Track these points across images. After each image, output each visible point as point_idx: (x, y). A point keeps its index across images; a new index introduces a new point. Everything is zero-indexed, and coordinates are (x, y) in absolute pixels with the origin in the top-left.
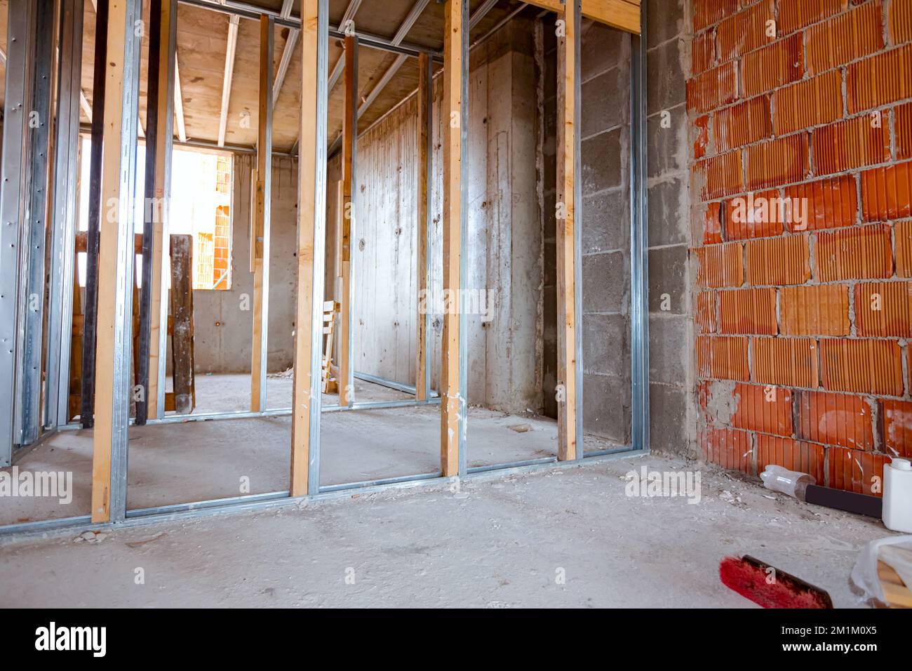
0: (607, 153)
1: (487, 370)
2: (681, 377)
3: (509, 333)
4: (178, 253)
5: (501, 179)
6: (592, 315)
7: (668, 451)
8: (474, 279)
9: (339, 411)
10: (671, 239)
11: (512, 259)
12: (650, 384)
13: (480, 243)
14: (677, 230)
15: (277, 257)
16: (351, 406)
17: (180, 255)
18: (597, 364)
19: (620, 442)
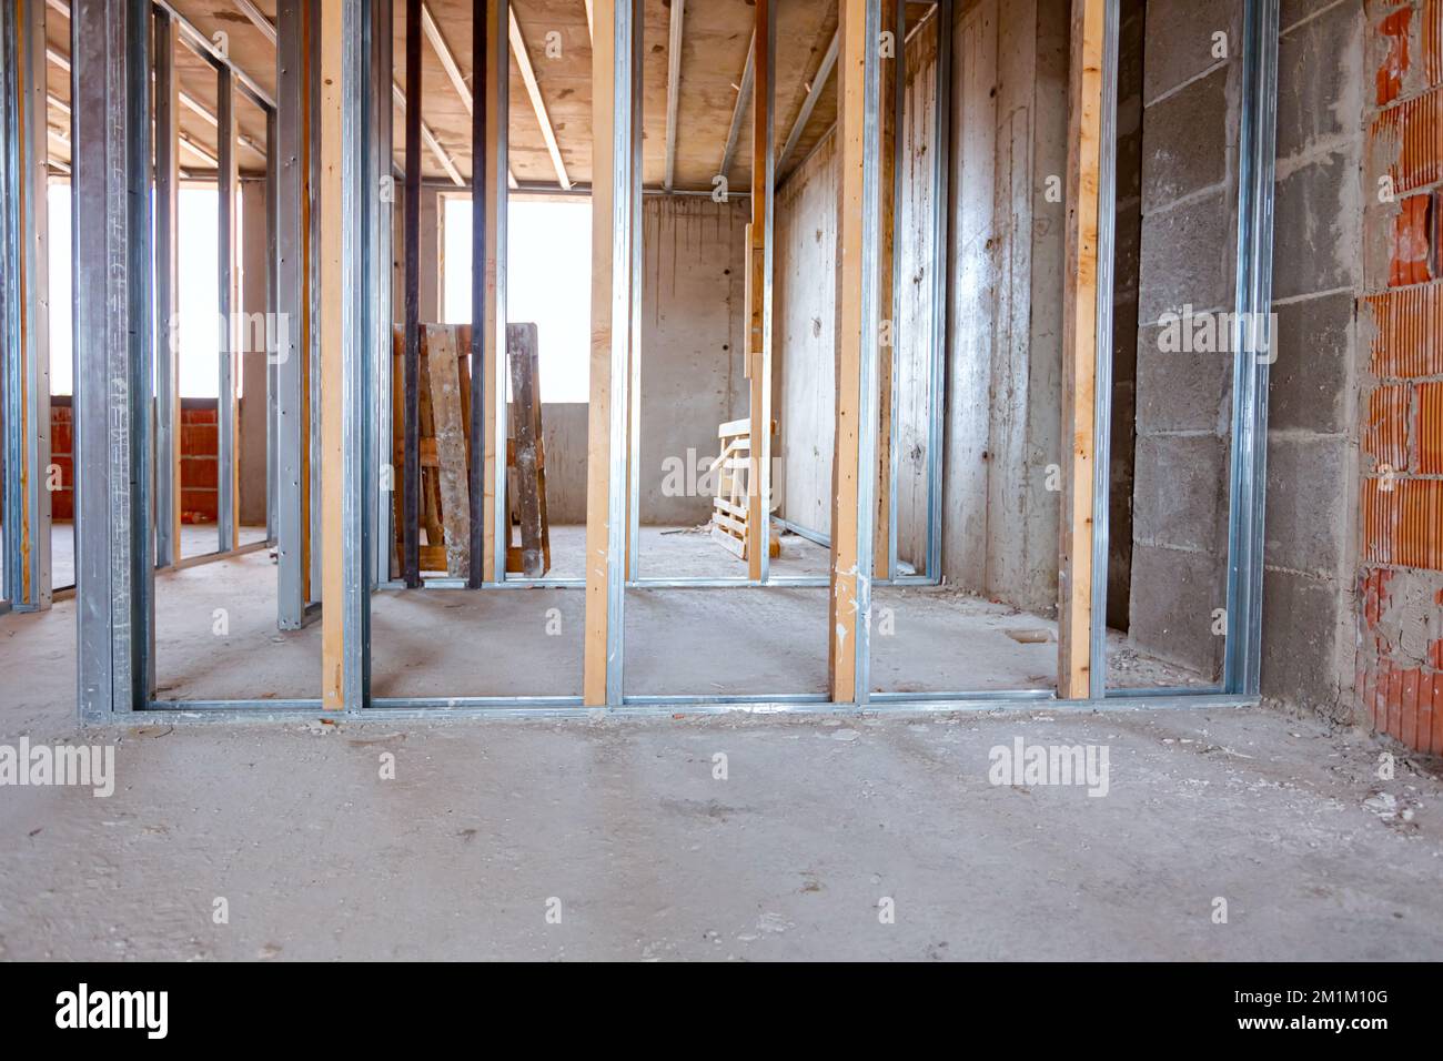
0: (1201, 119)
1: (988, 533)
2: (1327, 558)
3: (1024, 469)
4: (516, 349)
5: (1017, 195)
6: (1163, 437)
7: (1297, 702)
8: (972, 375)
9: (746, 587)
10: (1320, 281)
11: (1030, 338)
12: (1265, 570)
13: (981, 314)
14: (1332, 260)
15: (699, 352)
16: (766, 580)
17: (519, 353)
18: (1169, 530)
19: (1205, 677)
